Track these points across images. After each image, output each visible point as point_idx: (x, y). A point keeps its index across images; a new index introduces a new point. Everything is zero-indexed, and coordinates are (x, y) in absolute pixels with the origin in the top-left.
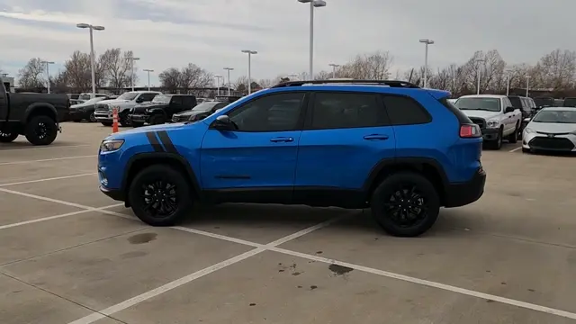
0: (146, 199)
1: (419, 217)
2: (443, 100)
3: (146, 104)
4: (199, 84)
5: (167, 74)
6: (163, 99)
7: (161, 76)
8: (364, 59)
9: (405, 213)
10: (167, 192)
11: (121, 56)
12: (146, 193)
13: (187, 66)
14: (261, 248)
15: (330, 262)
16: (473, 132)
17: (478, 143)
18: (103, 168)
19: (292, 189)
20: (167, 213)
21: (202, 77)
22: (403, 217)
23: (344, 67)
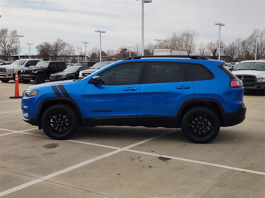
0: (51, 125)
1: (209, 132)
2: (221, 67)
3: (32, 68)
4: (64, 53)
5: (42, 46)
6: (43, 64)
7: (38, 47)
8: (178, 36)
9: (200, 130)
10: (64, 120)
11: (9, 33)
12: (51, 121)
13: (56, 41)
14: (119, 150)
15: (159, 156)
16: (238, 84)
17: (241, 90)
18: (25, 107)
19: (136, 117)
20: (63, 132)
21: (66, 48)
22: (200, 132)
23: (165, 41)
